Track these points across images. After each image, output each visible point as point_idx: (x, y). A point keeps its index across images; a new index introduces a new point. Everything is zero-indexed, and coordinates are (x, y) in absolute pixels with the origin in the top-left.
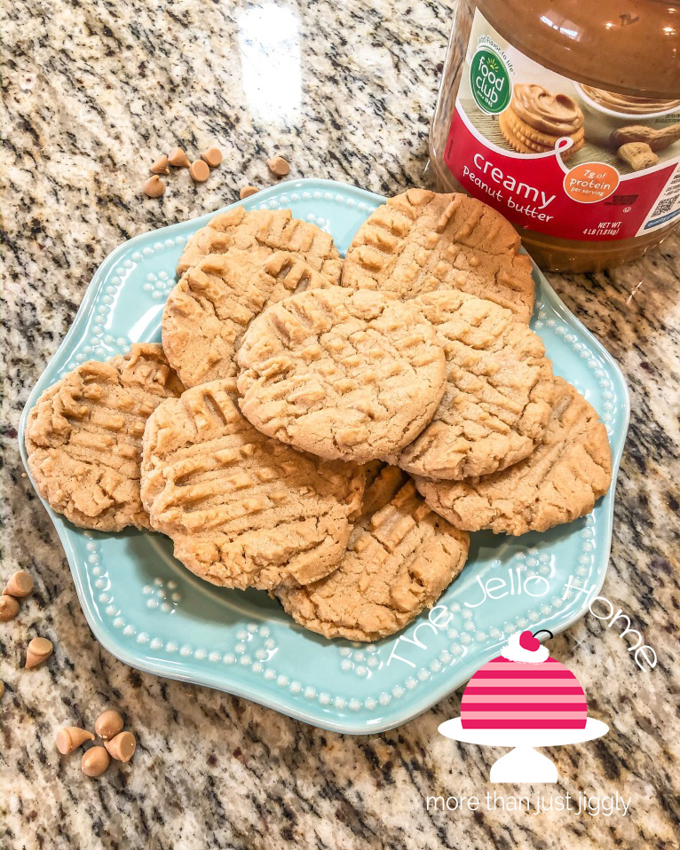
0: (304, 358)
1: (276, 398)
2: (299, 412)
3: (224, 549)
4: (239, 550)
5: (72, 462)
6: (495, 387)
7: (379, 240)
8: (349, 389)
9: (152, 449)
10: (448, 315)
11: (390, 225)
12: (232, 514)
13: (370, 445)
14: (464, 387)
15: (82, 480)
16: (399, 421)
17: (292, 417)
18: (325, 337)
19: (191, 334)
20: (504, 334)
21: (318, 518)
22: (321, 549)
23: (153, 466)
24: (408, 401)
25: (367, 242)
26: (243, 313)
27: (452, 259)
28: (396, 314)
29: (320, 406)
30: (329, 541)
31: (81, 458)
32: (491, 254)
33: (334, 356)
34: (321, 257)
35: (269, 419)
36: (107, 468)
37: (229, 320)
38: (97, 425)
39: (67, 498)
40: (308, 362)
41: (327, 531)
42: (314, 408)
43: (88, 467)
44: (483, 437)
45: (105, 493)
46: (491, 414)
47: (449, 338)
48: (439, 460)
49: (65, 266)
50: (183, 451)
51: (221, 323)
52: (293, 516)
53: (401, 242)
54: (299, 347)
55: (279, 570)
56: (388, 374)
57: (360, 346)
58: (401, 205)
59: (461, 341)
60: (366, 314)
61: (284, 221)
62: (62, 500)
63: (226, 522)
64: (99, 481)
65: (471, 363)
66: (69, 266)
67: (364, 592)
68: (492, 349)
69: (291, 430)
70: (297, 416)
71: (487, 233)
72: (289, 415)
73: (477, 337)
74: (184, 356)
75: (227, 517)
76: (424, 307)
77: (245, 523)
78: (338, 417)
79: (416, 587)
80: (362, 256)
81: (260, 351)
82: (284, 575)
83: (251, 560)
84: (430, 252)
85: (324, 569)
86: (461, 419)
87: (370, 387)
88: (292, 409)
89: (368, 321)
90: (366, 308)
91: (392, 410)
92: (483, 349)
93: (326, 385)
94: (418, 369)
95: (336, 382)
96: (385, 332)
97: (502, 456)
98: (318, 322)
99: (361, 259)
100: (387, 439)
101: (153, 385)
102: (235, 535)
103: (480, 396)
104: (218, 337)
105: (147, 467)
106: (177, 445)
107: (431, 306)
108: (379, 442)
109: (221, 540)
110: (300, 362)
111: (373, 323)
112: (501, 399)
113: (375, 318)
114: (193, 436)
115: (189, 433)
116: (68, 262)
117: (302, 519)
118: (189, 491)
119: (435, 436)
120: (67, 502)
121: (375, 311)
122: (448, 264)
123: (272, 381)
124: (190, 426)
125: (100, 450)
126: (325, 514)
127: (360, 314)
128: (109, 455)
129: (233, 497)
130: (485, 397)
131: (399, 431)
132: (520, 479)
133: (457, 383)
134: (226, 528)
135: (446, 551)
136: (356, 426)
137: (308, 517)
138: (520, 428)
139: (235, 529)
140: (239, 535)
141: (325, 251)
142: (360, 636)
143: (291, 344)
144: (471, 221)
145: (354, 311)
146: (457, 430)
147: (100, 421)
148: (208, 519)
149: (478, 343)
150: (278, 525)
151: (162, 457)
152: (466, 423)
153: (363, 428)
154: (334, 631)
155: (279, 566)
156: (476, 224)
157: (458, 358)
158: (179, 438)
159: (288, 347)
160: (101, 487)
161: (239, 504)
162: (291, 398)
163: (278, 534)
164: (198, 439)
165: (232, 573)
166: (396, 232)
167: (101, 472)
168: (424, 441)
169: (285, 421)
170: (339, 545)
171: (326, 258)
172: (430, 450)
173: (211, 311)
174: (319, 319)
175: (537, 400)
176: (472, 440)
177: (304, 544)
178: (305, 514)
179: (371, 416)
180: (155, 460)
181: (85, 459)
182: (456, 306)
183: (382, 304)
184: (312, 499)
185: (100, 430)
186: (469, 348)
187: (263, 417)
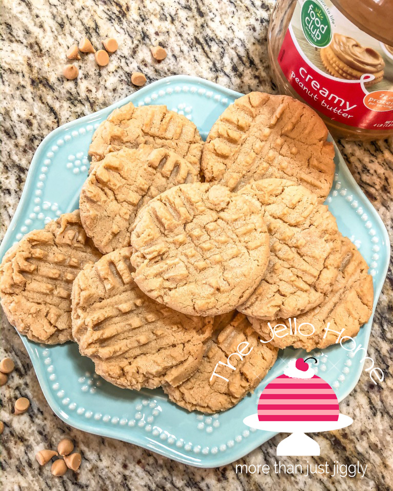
0: (174, 243)
1: (156, 276)
2: (171, 287)
3: (125, 369)
4: (134, 370)
5: (29, 304)
6: (302, 257)
7: (228, 135)
8: (204, 269)
9: (78, 304)
10: (274, 199)
11: (236, 123)
12: (130, 346)
13: (217, 309)
14: (281, 257)
15: (36, 316)
16: (237, 292)
17: (167, 290)
18: (189, 226)
19: (99, 215)
20: (311, 216)
21: (184, 344)
22: (186, 365)
23: (78, 317)
24: (243, 278)
25: (220, 136)
26: (134, 197)
27: (279, 149)
28: (237, 208)
29: (185, 282)
30: (191, 359)
31: (34, 301)
32: (307, 144)
33: (195, 241)
34: (187, 143)
35: (152, 290)
36: (51, 306)
37: (124, 203)
38: (43, 276)
39: (27, 328)
40: (177, 246)
41: (190, 352)
42: (181, 284)
43: (39, 307)
44: (292, 293)
45: (51, 324)
46: (297, 276)
47: (273, 217)
48: (262, 311)
49: (14, 137)
50: (98, 305)
51: (119, 205)
52: (168, 344)
53: (244, 136)
54: (172, 234)
55: (160, 379)
56: (231, 257)
57: (212, 234)
58: (244, 106)
59: (281, 219)
60: (217, 207)
61: (161, 115)
62: (25, 329)
63: (127, 352)
64: (46, 316)
65: (287, 239)
66: (16, 137)
67: (212, 385)
68: (302, 227)
69: (166, 299)
70: (170, 289)
71: (305, 128)
72: (165, 288)
73: (293, 217)
74: (95, 230)
75: (127, 349)
76: (257, 192)
77: (138, 351)
78: (197, 291)
79: (244, 384)
80: (216, 148)
81: (145, 240)
82: (163, 382)
83: (142, 376)
84: (264, 143)
85: (188, 376)
86: (278, 280)
87: (218, 267)
88: (167, 284)
89: (218, 212)
90: (217, 202)
91: (232, 285)
92: (295, 226)
93: (189, 265)
94: (250, 252)
95: (196, 263)
96: (229, 222)
97: (303, 308)
98: (184, 216)
99: (215, 150)
100: (229, 305)
101: (76, 245)
102: (132, 360)
103: (292, 264)
104: (118, 216)
105: (75, 316)
106: (93, 300)
107: (263, 192)
108: (224, 307)
109: (124, 363)
110: (172, 246)
111: (222, 214)
112: (305, 266)
113: (223, 210)
114: (103, 294)
115: (101, 292)
116: (15, 134)
117: (174, 346)
118: (103, 334)
119: (260, 294)
120: (28, 330)
121: (223, 205)
122: (276, 153)
123: (153, 261)
124: (101, 287)
125: (46, 294)
126: (189, 341)
127: (213, 207)
128: (51, 297)
129: (130, 334)
130: (294, 265)
131: (236, 299)
132: (314, 316)
133: (277, 253)
134: (127, 355)
135: (263, 358)
136: (209, 298)
137: (178, 344)
138: (316, 286)
139: (132, 355)
140: (134, 358)
141: (190, 138)
142: (209, 411)
143: (166, 232)
144: (294, 120)
145: (209, 205)
146: (274, 288)
147: (44, 273)
148: (115, 352)
149: (293, 222)
150: (159, 350)
151: (84, 309)
152: (281, 283)
153: (213, 299)
154: (193, 409)
155: (160, 377)
156: (297, 122)
157: (278, 234)
158: (94, 296)
159: (164, 234)
160: (48, 320)
161: (134, 338)
162: (166, 276)
163: (158, 357)
164: (107, 296)
165: (131, 383)
166: (240, 128)
167: (48, 309)
168: (253, 299)
169: (162, 293)
170: (197, 360)
171: (191, 143)
172: (257, 302)
173: (112, 197)
174: (185, 214)
175: (329, 267)
176: (284, 295)
177: (175, 363)
178: (176, 343)
179: (218, 289)
180: (80, 312)
181: (36, 301)
182: (279, 192)
183: (228, 200)
184: (180, 333)
185: (45, 279)
186: (286, 225)
187: (148, 289)
